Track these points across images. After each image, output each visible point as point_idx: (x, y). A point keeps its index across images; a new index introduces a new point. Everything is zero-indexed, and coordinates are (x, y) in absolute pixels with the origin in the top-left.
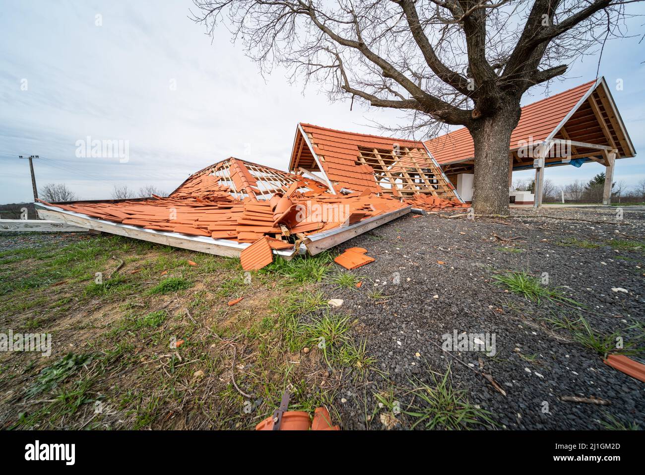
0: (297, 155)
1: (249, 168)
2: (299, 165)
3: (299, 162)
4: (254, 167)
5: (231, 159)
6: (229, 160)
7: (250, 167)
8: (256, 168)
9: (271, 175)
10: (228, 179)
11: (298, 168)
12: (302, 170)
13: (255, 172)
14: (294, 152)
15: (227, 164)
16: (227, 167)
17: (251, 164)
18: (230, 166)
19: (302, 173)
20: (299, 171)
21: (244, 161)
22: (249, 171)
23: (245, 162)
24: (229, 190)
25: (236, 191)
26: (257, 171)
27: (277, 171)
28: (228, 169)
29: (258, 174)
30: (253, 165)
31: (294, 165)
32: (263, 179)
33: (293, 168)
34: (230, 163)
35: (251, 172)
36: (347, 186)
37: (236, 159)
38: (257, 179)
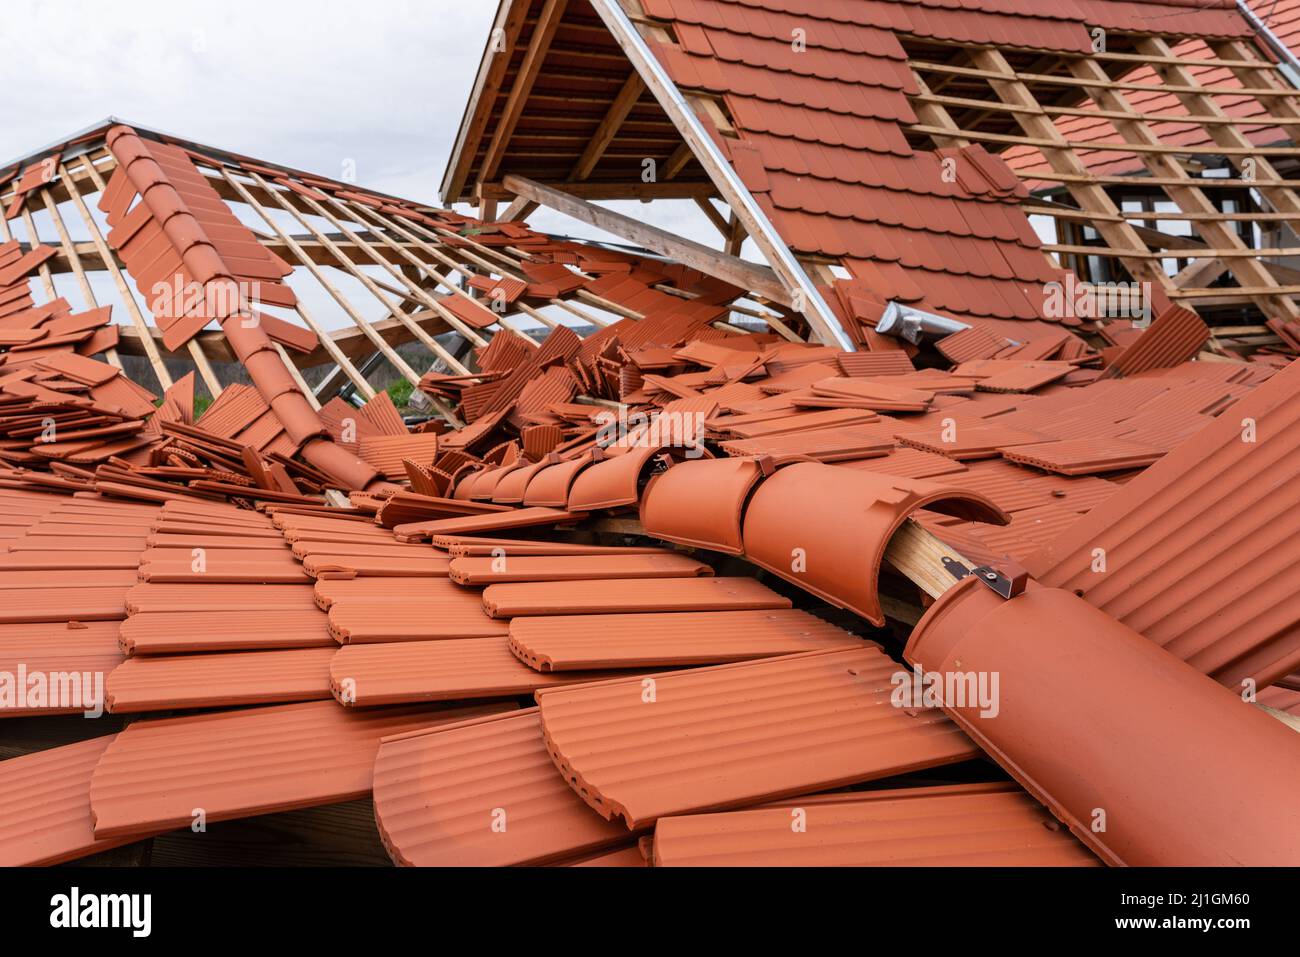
0: (500, 106)
1: (227, 191)
2: (509, 166)
3: (513, 146)
4: (255, 180)
5: (112, 135)
6: (95, 141)
7: (237, 180)
8: (270, 187)
9: (361, 226)
10: (92, 262)
11: (498, 179)
12: (526, 189)
13: (269, 212)
14: (487, 86)
15: (85, 168)
16: (85, 187)
17: (242, 165)
18: (106, 176)
19: (531, 206)
20: (510, 197)
21: (192, 146)
22: (230, 204)
23: (199, 154)
24: (107, 338)
25: (158, 342)
26: (278, 206)
27: (386, 200)
28: (93, 199)
29: (286, 224)
30: (245, 172)
31: (478, 162)
32: (322, 256)
33: (472, 179)
34: (106, 161)
35: (247, 214)
36: (910, 285)
37: (141, 133)
38: (287, 254)
